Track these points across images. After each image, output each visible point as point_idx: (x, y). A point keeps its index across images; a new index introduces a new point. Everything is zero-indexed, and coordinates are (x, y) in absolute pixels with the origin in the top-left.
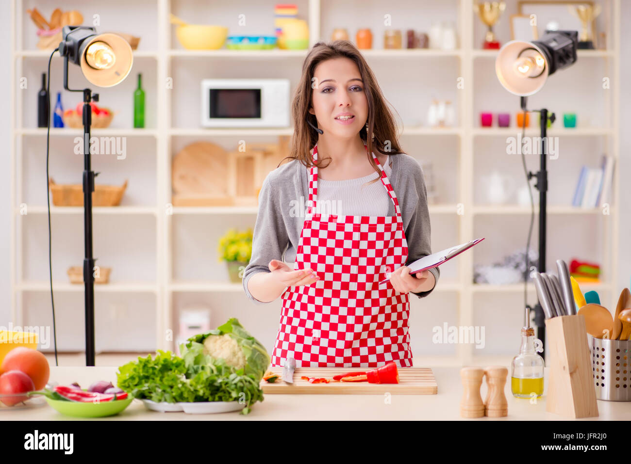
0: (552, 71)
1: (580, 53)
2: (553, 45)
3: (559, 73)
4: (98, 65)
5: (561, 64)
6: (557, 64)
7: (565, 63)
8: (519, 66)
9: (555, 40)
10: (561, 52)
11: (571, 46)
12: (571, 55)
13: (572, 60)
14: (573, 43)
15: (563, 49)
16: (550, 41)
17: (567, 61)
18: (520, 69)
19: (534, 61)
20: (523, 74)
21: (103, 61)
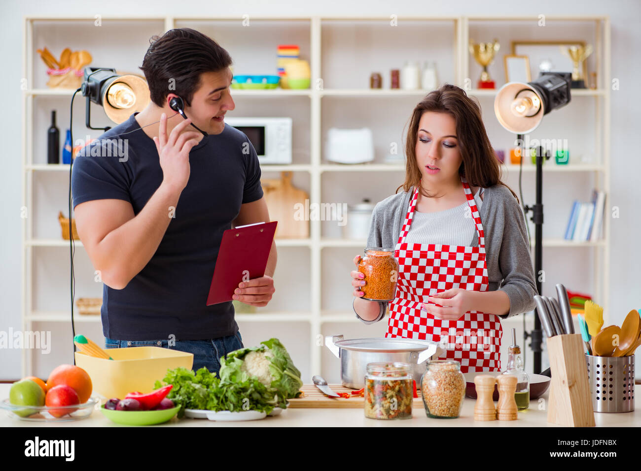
0: (547, 111)
1: (574, 92)
2: (548, 86)
3: (554, 112)
4: (119, 104)
5: (556, 104)
6: (552, 103)
7: (559, 103)
8: (516, 106)
9: (550, 81)
10: (556, 92)
11: (565, 87)
12: (565, 96)
13: (566, 100)
14: (567, 84)
15: (558, 90)
16: (545, 83)
17: (562, 102)
18: (517, 108)
19: (530, 101)
20: (521, 114)
21: (124, 101)
